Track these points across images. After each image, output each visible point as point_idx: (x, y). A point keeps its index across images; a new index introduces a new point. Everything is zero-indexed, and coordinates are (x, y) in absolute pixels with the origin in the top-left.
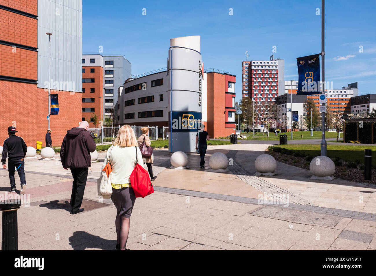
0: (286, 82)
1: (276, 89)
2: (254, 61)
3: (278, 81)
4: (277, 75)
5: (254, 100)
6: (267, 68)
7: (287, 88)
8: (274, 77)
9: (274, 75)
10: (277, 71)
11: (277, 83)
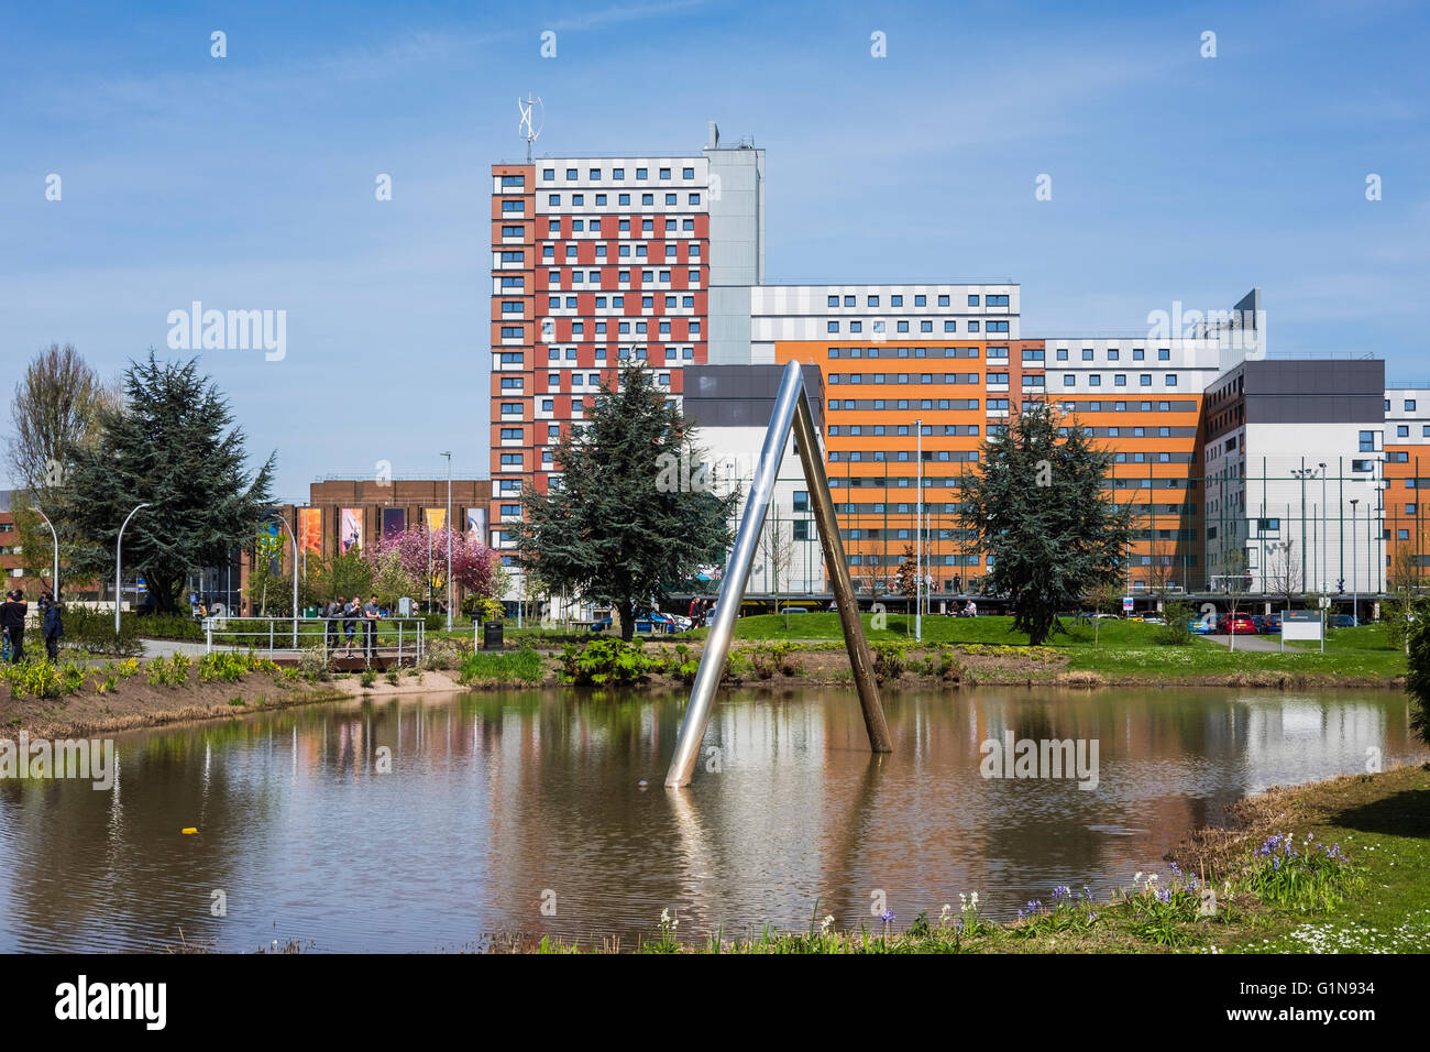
0: (757, 293)
1: (695, 337)
2: (549, 164)
3: (704, 290)
4: (703, 251)
5: (550, 415)
6: (636, 204)
7: (765, 330)
8: (683, 265)
9: (682, 247)
10: (700, 222)
11: (699, 300)
